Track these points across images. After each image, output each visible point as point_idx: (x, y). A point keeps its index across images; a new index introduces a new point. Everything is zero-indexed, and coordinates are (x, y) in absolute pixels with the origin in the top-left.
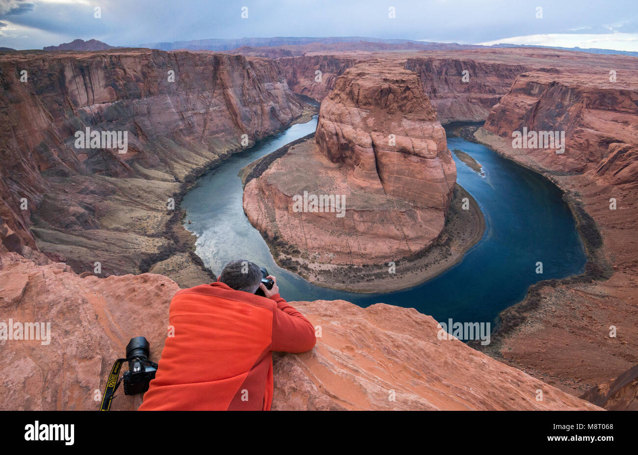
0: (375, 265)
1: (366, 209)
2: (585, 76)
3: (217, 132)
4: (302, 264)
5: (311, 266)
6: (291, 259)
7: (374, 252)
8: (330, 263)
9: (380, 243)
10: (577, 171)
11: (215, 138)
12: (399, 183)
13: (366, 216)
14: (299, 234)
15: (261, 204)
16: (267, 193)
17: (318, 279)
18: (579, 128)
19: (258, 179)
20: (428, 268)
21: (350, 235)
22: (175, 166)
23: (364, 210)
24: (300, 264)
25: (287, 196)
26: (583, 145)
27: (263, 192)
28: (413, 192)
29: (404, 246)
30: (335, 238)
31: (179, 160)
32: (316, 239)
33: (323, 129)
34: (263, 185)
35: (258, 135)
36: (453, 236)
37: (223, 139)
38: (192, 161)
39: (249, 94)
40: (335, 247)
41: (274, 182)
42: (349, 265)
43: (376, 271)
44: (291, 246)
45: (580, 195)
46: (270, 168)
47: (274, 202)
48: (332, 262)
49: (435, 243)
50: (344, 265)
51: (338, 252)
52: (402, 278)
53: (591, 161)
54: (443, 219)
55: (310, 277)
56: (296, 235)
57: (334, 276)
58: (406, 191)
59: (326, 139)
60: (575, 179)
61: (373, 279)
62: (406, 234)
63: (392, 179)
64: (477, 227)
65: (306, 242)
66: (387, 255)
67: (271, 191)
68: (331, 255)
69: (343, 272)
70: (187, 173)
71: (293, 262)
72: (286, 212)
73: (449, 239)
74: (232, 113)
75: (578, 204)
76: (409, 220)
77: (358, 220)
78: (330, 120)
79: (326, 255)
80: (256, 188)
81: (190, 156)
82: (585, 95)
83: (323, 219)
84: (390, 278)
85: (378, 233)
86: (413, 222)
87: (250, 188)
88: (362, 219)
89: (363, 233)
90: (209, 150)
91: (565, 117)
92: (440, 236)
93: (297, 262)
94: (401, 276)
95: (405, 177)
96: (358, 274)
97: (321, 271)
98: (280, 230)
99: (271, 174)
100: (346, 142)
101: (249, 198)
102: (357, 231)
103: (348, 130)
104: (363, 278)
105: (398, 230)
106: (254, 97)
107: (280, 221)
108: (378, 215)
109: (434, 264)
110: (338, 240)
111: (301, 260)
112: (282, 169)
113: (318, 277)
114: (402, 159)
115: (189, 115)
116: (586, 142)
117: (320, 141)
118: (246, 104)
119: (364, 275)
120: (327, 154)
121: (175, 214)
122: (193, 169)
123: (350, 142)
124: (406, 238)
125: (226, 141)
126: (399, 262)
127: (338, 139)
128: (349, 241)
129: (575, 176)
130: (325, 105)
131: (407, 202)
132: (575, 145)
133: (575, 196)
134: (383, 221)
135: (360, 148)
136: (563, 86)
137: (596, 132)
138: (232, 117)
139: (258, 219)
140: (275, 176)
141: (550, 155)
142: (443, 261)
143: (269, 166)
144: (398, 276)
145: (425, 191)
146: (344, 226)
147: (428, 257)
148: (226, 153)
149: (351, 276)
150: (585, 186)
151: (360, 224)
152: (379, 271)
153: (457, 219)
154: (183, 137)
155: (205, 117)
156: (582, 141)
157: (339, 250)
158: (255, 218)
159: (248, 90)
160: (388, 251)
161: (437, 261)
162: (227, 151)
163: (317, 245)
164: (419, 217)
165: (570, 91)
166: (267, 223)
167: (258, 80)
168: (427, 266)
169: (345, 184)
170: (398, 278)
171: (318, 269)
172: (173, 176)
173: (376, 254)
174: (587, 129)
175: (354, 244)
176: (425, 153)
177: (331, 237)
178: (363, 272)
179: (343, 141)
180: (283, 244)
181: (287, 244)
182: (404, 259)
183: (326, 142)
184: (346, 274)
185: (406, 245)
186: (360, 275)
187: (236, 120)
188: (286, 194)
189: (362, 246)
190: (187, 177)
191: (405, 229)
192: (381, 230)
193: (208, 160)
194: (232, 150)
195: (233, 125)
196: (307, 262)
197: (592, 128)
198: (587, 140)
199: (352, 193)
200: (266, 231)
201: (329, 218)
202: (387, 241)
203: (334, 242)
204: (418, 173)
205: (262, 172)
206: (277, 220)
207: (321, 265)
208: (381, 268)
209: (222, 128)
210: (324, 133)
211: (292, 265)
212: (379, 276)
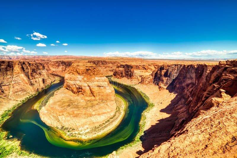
3: (17, 92)
5: (81, 133)
12: (100, 96)
13: (94, 109)
15: (51, 116)
16: (52, 111)
19: (45, 107)
21: (91, 116)
23: (92, 107)
24: (77, 134)
26: (136, 78)
27: (50, 111)
28: (105, 98)
29: (109, 115)
32: (79, 122)
34: (49, 108)
35: (39, 90)
37: (22, 94)
40: (87, 123)
41: (54, 106)
42: (94, 127)
43: (104, 125)
44: (70, 128)
46: (50, 101)
47: (56, 114)
48: (88, 128)
51: (89, 124)
54: (115, 103)
55: (83, 137)
56: (71, 123)
57: (91, 133)
61: (104, 129)
63: (97, 95)
65: (76, 125)
68: (87, 126)
69: (93, 130)
72: (63, 116)
73: (119, 109)
77: (91, 111)
78: (70, 80)
79: (85, 127)
80: (46, 110)
82: (133, 67)
83: (79, 115)
84: (109, 126)
85: (100, 113)
86: (108, 107)
87: (42, 111)
89: (95, 115)
95: (101, 94)
96: (99, 129)
97: (86, 133)
98: (63, 124)
99: (51, 103)
102: (93, 115)
103: (78, 82)
104: (101, 129)
105: (105, 110)
107: (62, 120)
108: (97, 108)
110: (88, 120)
111: (77, 132)
112: (55, 100)
113: (86, 136)
114: (99, 88)
120: (71, 92)
123: (80, 86)
124: (108, 112)
125: (24, 95)
126: (109, 120)
128: (91, 119)
130: (67, 76)
131: (104, 101)
133: (139, 90)
135: (84, 87)
136: (128, 65)
137: (138, 74)
143: (48, 101)
144: (111, 124)
148: (24, 99)
149: (97, 130)
151: (93, 112)
152: (105, 125)
155: (10, 86)
158: (50, 122)
160: (105, 118)
163: (80, 124)
164: (109, 105)
165: (130, 66)
171: (84, 133)
173: (102, 120)
174: (136, 74)
177: (85, 120)
178: (100, 128)
179: (77, 86)
180: (67, 129)
183: (71, 88)
184: (95, 130)
191: (107, 110)
194: (28, 98)
196: (79, 132)
199: (86, 103)
200: (57, 126)
202: (103, 115)
204: (104, 92)
205: (46, 104)
206: (60, 120)
207: (85, 131)
208: (105, 124)
209: (20, 90)
210: (69, 85)
211: (74, 135)
212: (106, 127)
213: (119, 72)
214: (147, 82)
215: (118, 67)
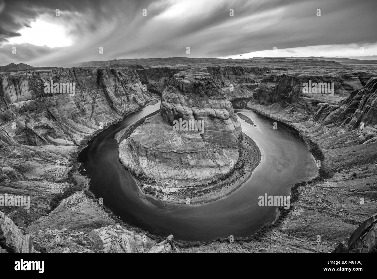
0: (203, 185)
1: (194, 152)
2: (299, 70)
3: (101, 113)
4: (158, 190)
5: (164, 190)
6: (151, 187)
7: (201, 177)
8: (175, 187)
9: (204, 171)
10: (304, 120)
11: (99, 117)
12: (211, 134)
13: (194, 156)
14: (155, 171)
15: (130, 155)
16: (133, 147)
17: (169, 199)
18: (300, 97)
19: (127, 139)
20: (234, 183)
21: (186, 168)
22: (74, 136)
23: (193, 152)
24: (157, 190)
25: (146, 148)
26: (304, 106)
27: (131, 147)
28: (219, 139)
29: (218, 171)
30: (177, 171)
31: (76, 132)
32: (165, 172)
33: (164, 108)
34: (131, 142)
35: (126, 113)
36: (245, 163)
37: (104, 117)
38: (85, 132)
39: (119, 90)
40: (177, 176)
41: (137, 140)
42: (187, 187)
43: (204, 189)
44: (150, 179)
45: (308, 133)
46: (135, 132)
47: (138, 153)
48: (177, 186)
49: (236, 168)
50: (184, 187)
51: (180, 180)
52: (219, 191)
53: (310, 114)
54: (238, 153)
55: (164, 198)
56: (153, 171)
57: (179, 195)
58: (215, 139)
59: (166, 113)
60: (303, 124)
61: (203, 194)
62: (218, 164)
63: (207, 133)
64: (257, 155)
65: (160, 175)
66: (209, 178)
67: (136, 145)
68: (176, 182)
69: (184, 192)
70: (82, 139)
71: (153, 189)
72: (146, 158)
73: (243, 165)
74: (109, 102)
75: (308, 137)
76: (219, 156)
77: (190, 158)
78: (168, 102)
79: (173, 182)
80: (126, 145)
81: (84, 129)
82: (300, 80)
83: (169, 160)
84: (212, 192)
85: (202, 165)
86: (221, 157)
87: (122, 145)
88: (192, 158)
89: (194, 166)
90: (96, 124)
91: (292, 92)
92: (237, 163)
93: (155, 189)
94: (219, 190)
95: (214, 131)
96: (193, 192)
97: (171, 193)
98: (143, 170)
99: (135, 136)
100: (178, 114)
101: (122, 151)
102: (190, 165)
103: (179, 107)
104: (196, 194)
105: (213, 162)
106: (122, 92)
107: (143, 164)
108: (201, 154)
109: (237, 180)
110: (179, 172)
111: (157, 187)
112: (142, 132)
113: (169, 197)
114: (210, 121)
115: (83, 104)
116: (305, 104)
117: (163, 114)
118: (118, 96)
119: (197, 192)
120: (168, 121)
121: (74, 166)
122: (86, 136)
123: (180, 113)
124: (219, 166)
125: (106, 118)
126: (217, 181)
127: (173, 112)
128: (186, 172)
129: (303, 123)
130: (164, 94)
131: (216, 145)
132: (300, 106)
133: (305, 133)
134: (204, 157)
135: (186, 116)
136: (289, 76)
137: (309, 99)
138: (110, 104)
139: (128, 164)
140: (138, 136)
141: (288, 112)
142: (241, 178)
143: (134, 131)
144: (217, 190)
145: (226, 138)
146: (182, 163)
147: (233, 177)
149: (189, 194)
150: (309, 127)
151: (191, 161)
152: (206, 188)
153: (246, 152)
154: (79, 117)
155: (93, 104)
156: (303, 104)
157: (180, 178)
158: (127, 163)
159: (118, 88)
160: (210, 175)
161: (238, 178)
162: (107, 124)
163: (167, 177)
164: (224, 153)
165: (292, 78)
166: (135, 166)
167: (124, 82)
168: (232, 182)
169: (180, 138)
170: (217, 191)
171: (169, 192)
172: (73, 142)
173: (203, 178)
174: (305, 97)
175: (189, 173)
176: (223, 116)
177: (175, 171)
178: (196, 191)
179: (176, 113)
180: (146, 178)
181: (148, 178)
182: (219, 179)
183: (167, 114)
184: (186, 193)
185: (219, 170)
186: (195, 193)
187: (112, 105)
188: (145, 147)
189: (194, 174)
190: (81, 142)
191: (217, 161)
192: (204, 163)
193: (95, 130)
194: (110, 123)
195: (110, 109)
196: (161, 188)
197: (307, 97)
198: (306, 103)
199: (185, 143)
200: (134, 171)
201: (173, 159)
202: (208, 169)
203: (177, 174)
204: (221, 128)
205: (130, 135)
206: (140, 163)
207: (170, 189)
208: (206, 186)
209: (104, 111)
210: (165, 110)
211: (152, 191)
212: (206, 192)
213: (265, 91)
214: (328, 118)
215: (265, 81)
